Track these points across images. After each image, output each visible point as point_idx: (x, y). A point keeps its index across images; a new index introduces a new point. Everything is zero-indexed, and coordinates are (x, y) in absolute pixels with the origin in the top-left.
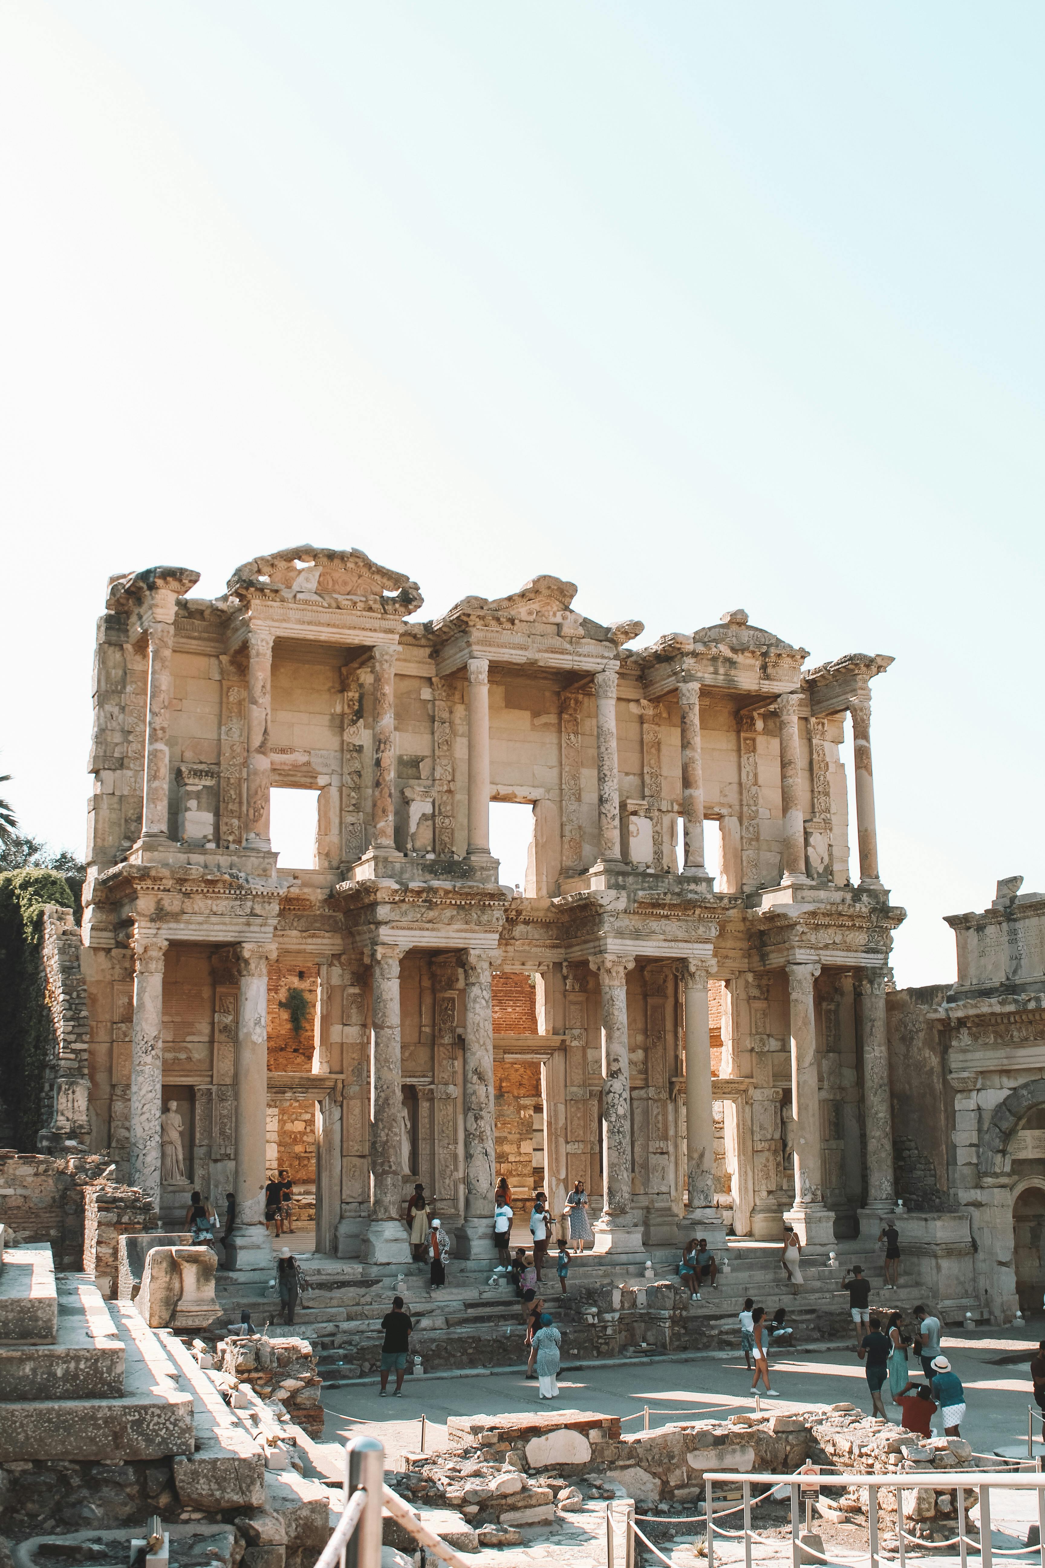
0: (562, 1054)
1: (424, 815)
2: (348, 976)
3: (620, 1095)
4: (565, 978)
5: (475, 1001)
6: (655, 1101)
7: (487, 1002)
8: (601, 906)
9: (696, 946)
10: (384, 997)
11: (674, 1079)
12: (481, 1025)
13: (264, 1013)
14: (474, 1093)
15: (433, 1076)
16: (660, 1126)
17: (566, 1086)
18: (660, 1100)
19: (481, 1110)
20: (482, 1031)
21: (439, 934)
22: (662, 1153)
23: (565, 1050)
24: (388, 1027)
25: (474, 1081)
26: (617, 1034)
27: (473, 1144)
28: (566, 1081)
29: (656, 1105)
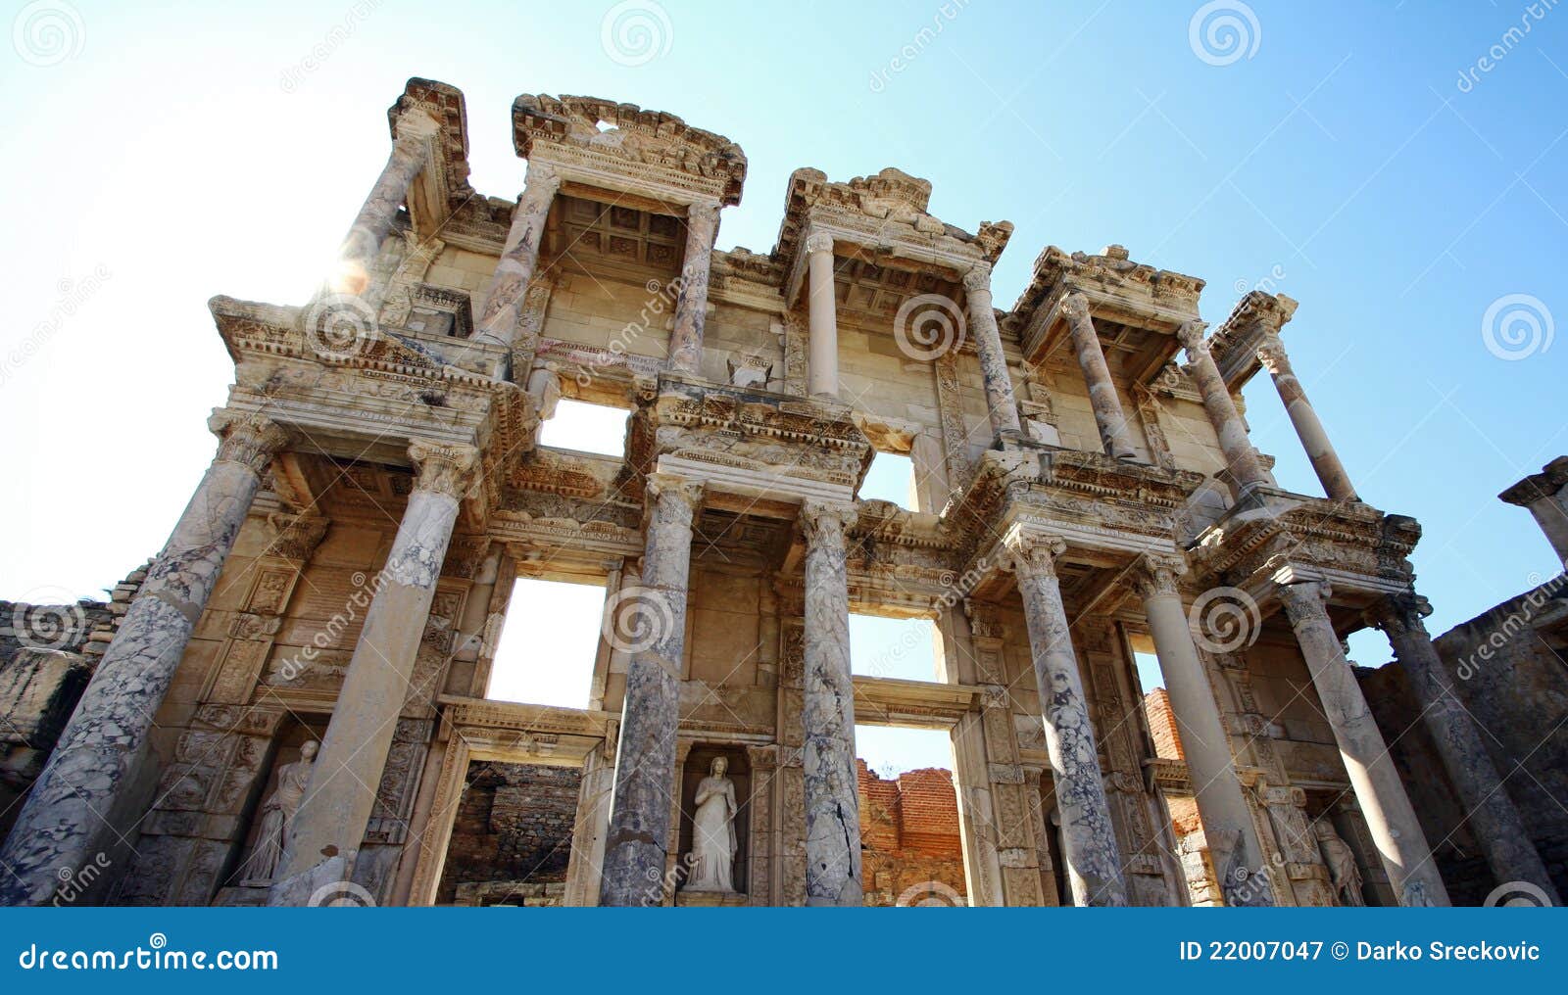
0: (976, 717)
3: (1078, 731)
4: (969, 620)
5: (817, 570)
6: (1127, 794)
7: (837, 572)
8: (1004, 474)
9: (1149, 539)
10: (659, 546)
11: (1148, 761)
12: (828, 602)
14: (817, 706)
15: (775, 734)
16: (1141, 830)
17: (987, 763)
18: (1133, 792)
19: (829, 733)
20: (828, 612)
21: (758, 475)
22: (1153, 876)
23: (980, 711)
24: (660, 587)
25: (816, 689)
26: (1055, 640)
27: (814, 796)
28: (986, 756)
29: (1128, 799)
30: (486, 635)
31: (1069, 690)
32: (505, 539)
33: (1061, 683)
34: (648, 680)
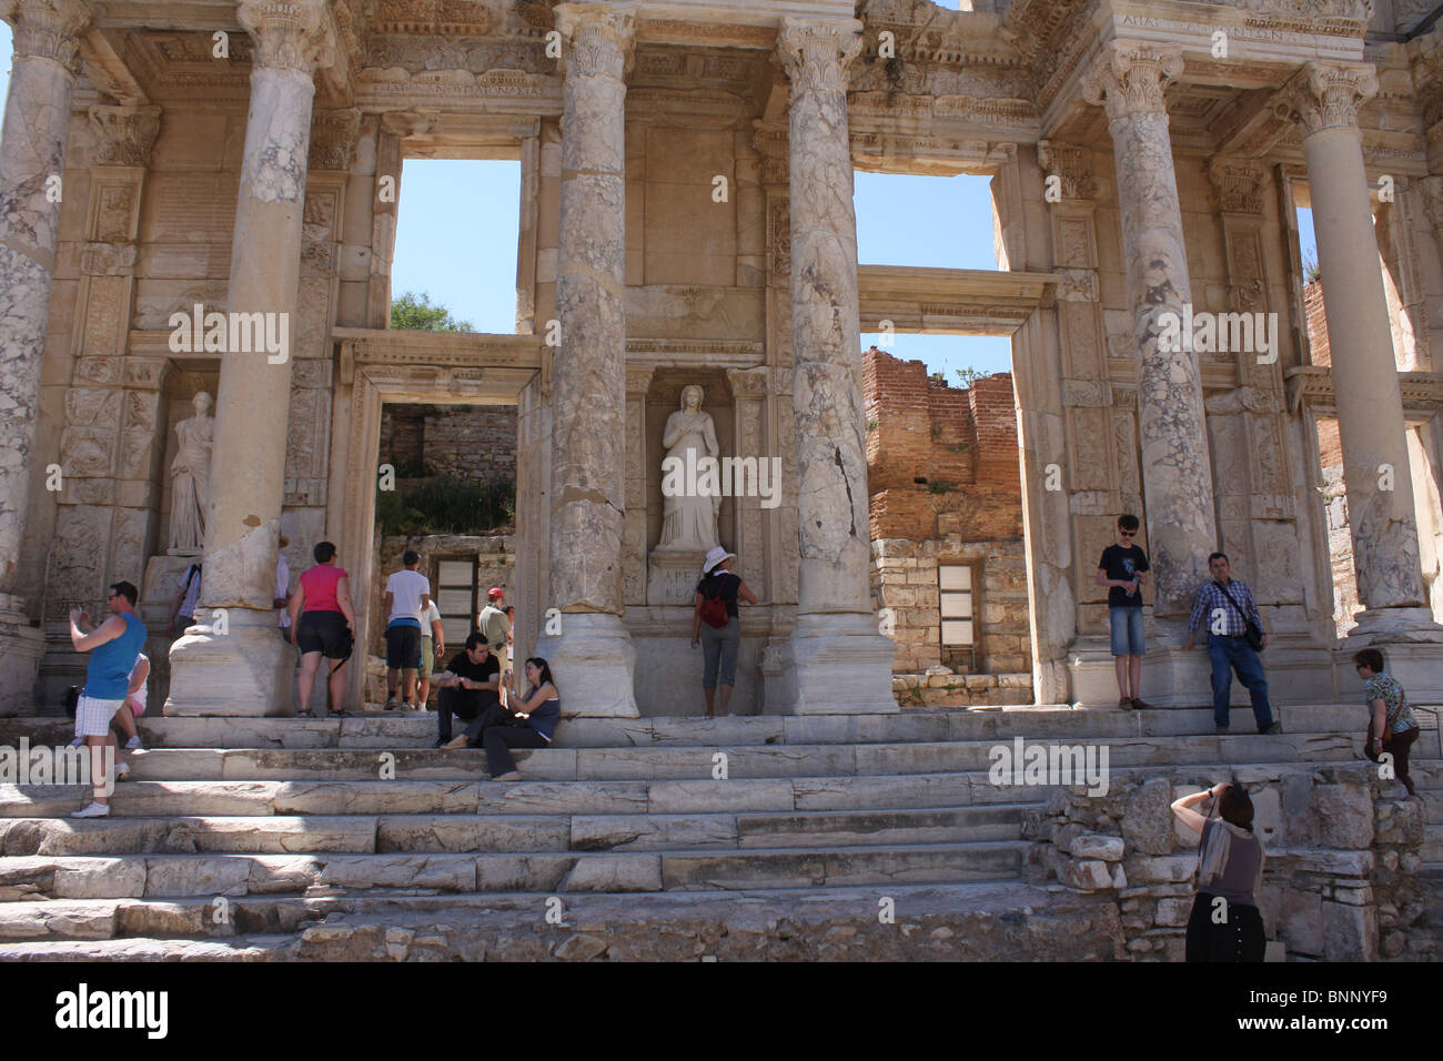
0: (1048, 316)
4: (1044, 175)
5: (805, 127)
6: (1259, 415)
7: (833, 128)
10: (580, 111)
11: (1294, 371)
12: (820, 174)
13: (287, 142)
14: (808, 321)
15: (765, 354)
16: (1272, 464)
17: (1061, 379)
18: (1267, 413)
19: (823, 357)
20: (821, 189)
22: (1281, 521)
23: (1055, 308)
24: (586, 171)
25: (806, 298)
26: (1155, 208)
27: (806, 439)
28: (1060, 370)
29: (1259, 423)
30: (375, 245)
31: (1168, 283)
32: (379, 110)
33: (1157, 273)
34: (581, 300)
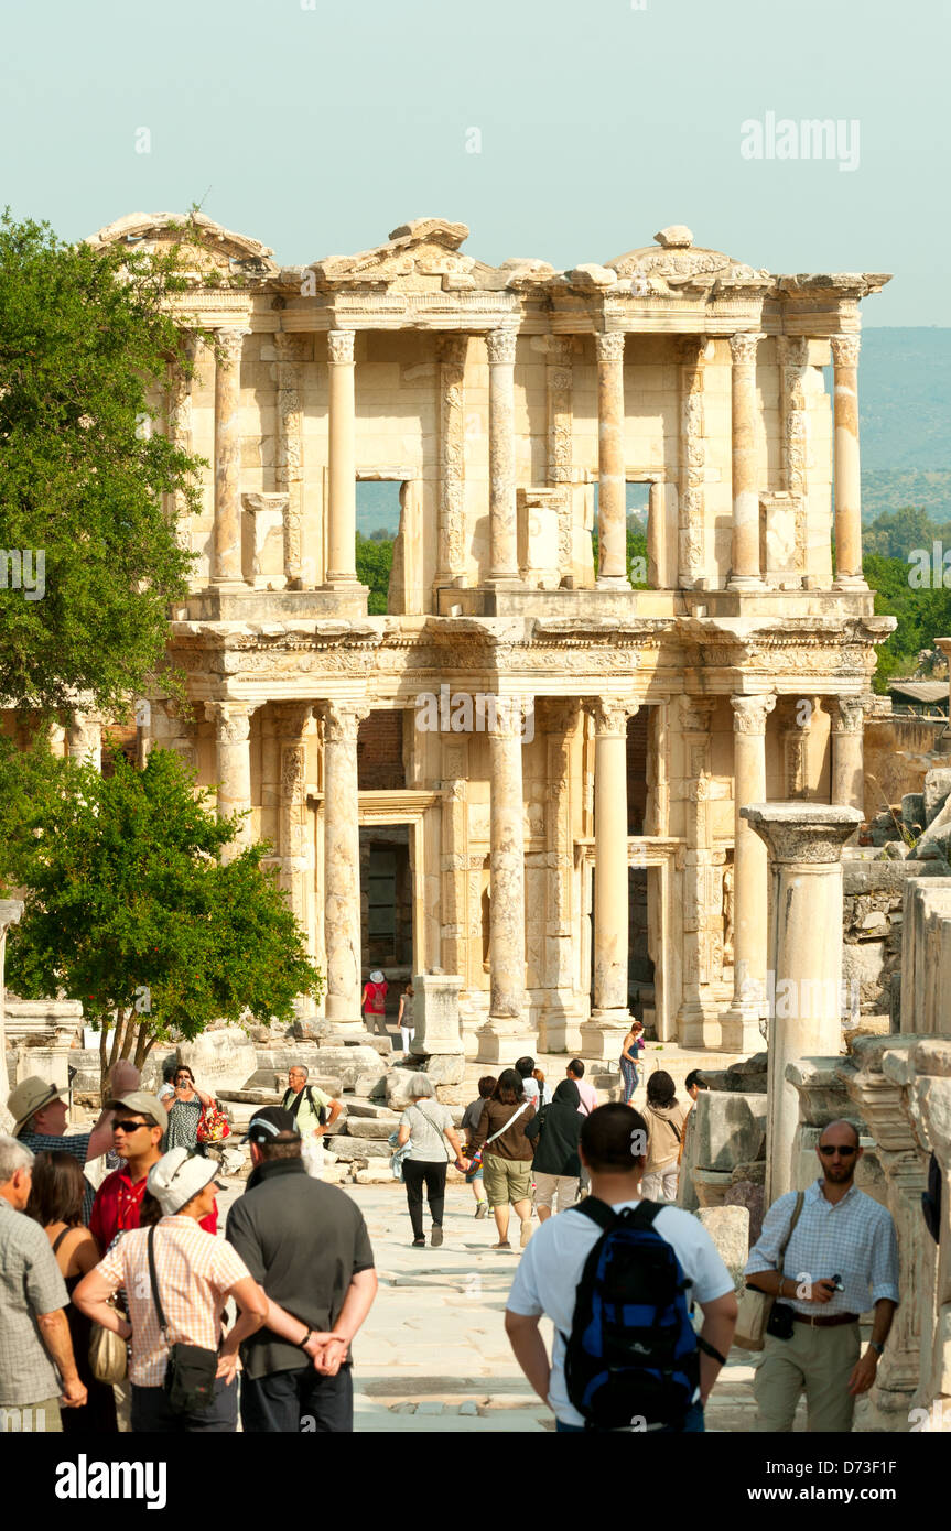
0: (437, 812)
1: (272, 528)
2: (176, 729)
3: (512, 873)
7: (352, 764)
8: (492, 637)
9: (611, 681)
10: (233, 764)
11: (581, 842)
12: (346, 792)
16: (561, 901)
17: (441, 854)
18: (562, 868)
20: (346, 800)
21: (296, 684)
23: (441, 808)
24: (238, 800)
26: (510, 797)
31: (512, 841)
33: (507, 833)
